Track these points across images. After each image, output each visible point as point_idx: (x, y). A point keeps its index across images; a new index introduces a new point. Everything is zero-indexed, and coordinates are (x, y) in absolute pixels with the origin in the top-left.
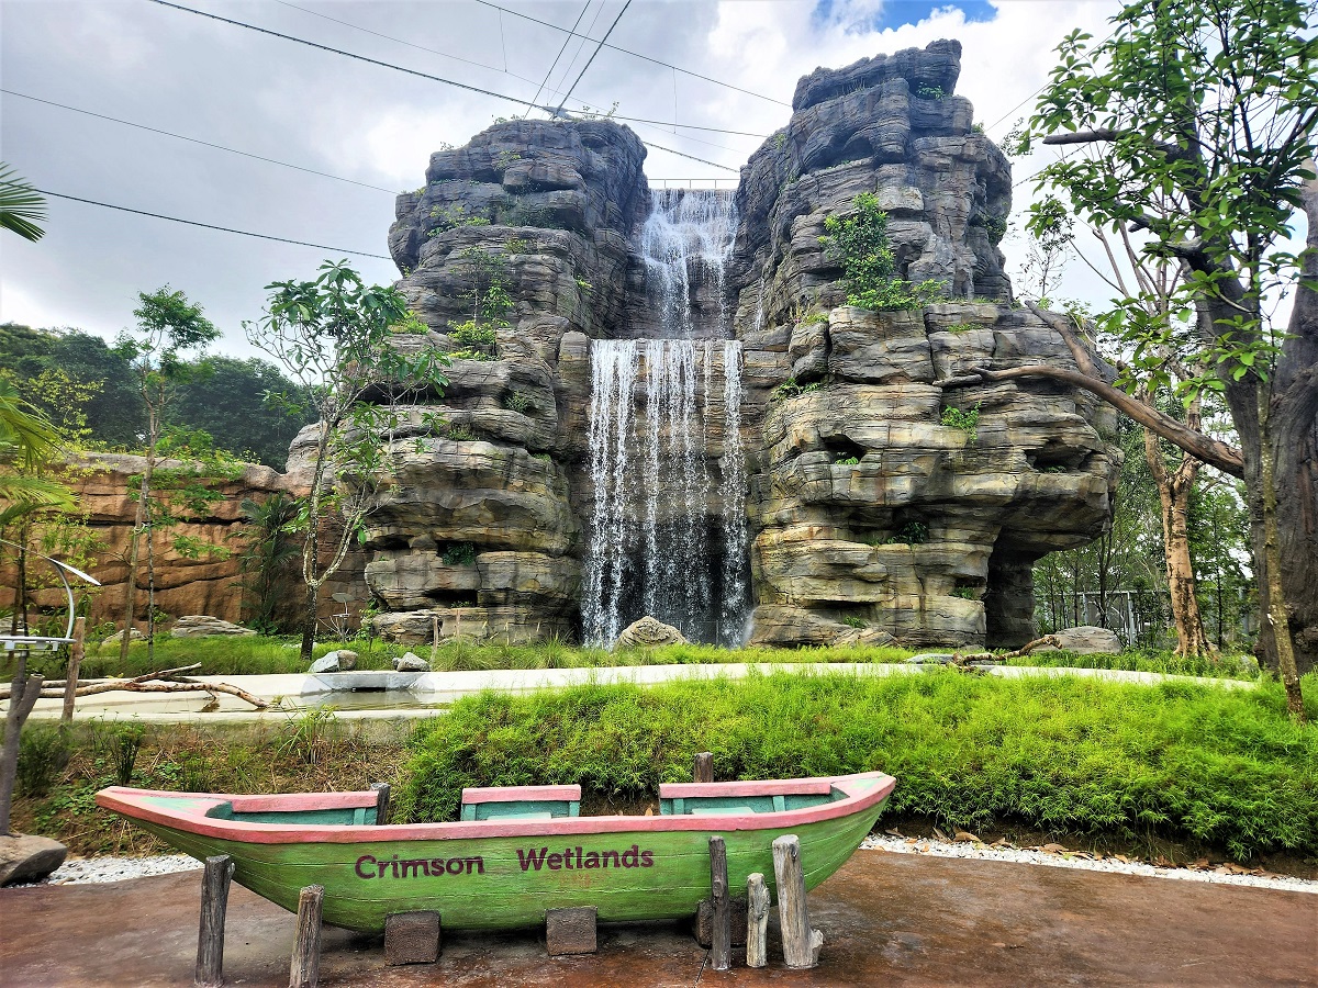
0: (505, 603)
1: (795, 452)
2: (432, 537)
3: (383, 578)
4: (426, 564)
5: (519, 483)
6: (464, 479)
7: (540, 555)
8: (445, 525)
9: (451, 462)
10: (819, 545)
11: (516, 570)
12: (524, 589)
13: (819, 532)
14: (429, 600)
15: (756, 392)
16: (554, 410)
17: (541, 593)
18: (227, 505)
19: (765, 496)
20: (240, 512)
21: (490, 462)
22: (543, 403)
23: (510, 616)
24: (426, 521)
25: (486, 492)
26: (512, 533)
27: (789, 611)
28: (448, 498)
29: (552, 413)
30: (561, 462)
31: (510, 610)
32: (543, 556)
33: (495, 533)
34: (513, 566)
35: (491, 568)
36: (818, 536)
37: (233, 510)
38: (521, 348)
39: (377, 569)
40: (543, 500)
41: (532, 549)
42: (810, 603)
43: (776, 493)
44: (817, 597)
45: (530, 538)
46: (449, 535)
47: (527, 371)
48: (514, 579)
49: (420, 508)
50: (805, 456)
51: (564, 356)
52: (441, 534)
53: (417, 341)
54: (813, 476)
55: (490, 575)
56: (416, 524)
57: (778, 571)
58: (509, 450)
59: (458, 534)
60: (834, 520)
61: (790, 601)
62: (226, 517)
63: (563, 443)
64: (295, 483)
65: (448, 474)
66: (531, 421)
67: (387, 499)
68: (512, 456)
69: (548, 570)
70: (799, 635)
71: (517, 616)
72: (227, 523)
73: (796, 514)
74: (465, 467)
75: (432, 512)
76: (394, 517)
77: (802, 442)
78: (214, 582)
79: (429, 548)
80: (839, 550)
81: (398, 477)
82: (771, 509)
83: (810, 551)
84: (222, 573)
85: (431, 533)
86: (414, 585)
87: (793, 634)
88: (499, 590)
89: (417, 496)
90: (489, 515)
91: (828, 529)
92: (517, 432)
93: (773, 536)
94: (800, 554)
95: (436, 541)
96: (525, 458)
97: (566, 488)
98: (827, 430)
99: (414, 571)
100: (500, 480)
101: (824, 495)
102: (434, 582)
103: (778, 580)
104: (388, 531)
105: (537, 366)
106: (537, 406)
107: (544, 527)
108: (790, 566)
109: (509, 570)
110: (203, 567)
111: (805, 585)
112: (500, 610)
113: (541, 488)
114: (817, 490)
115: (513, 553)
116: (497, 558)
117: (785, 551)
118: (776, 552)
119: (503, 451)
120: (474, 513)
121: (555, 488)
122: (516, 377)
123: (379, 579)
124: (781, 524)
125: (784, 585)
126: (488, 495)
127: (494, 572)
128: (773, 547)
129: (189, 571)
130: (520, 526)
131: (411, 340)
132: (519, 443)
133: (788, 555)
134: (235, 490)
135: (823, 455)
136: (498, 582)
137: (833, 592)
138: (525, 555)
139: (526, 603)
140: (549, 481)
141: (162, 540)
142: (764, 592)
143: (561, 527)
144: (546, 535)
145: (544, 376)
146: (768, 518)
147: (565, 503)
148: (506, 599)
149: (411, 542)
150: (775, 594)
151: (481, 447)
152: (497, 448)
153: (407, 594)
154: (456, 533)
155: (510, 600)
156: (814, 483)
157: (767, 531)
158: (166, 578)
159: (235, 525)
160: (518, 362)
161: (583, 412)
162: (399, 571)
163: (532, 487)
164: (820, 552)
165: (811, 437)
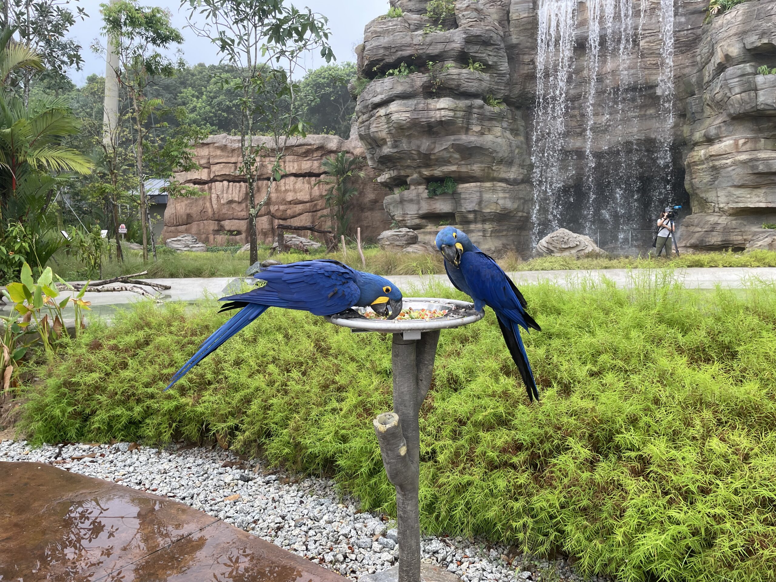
0: (475, 221)
1: (721, 68)
2: (421, 176)
3: (394, 207)
4: (418, 195)
5: (477, 128)
6: (435, 129)
7: (500, 184)
8: (427, 166)
9: (423, 117)
10: (743, 157)
11: (481, 196)
12: (488, 210)
13: (745, 143)
14: (424, 221)
15: (693, 17)
16: (506, 64)
17: (503, 212)
18: (316, 164)
19: (698, 116)
20: (323, 169)
21: (451, 114)
22: (495, 59)
23: (479, 231)
24: (414, 164)
25: (452, 138)
26: (476, 168)
27: (713, 219)
28: (425, 144)
29: (504, 67)
30: (518, 108)
31: (479, 226)
32: (504, 185)
33: (464, 169)
34: (478, 194)
35: (463, 196)
36: (744, 148)
37: (319, 167)
38: (475, 14)
39: (390, 201)
40: (499, 140)
41: (493, 179)
42: (733, 211)
43: (708, 111)
44: (741, 205)
45: (490, 171)
46: (432, 173)
47: (478, 33)
48: (480, 203)
49: (407, 155)
50: (730, 71)
51: (513, 16)
52: (425, 173)
53: (394, 23)
54: (737, 90)
55: (462, 201)
56: (408, 167)
57: (706, 184)
58: (468, 102)
59: (438, 172)
60: (760, 130)
61: (717, 210)
62: (316, 171)
63: (517, 90)
64: (353, 145)
65: (422, 126)
66: (486, 76)
67: (386, 150)
68: (470, 107)
69: (507, 195)
70: (720, 239)
71: (484, 231)
72: (318, 175)
73: (723, 129)
74: (433, 120)
75: (416, 157)
76: (394, 163)
77: (727, 57)
78: (315, 213)
79: (420, 184)
80: (764, 160)
81: (389, 133)
82: (702, 127)
83: (734, 163)
84: (319, 207)
85: (420, 173)
86: (412, 210)
87: (715, 239)
88: (470, 212)
89: (404, 145)
90: (457, 156)
91: (755, 140)
92: (473, 87)
93: (701, 152)
94: (725, 167)
95: (425, 178)
96: (481, 107)
97: (522, 129)
98: (753, 40)
99: (411, 201)
100: (462, 127)
101: (748, 107)
102: (425, 208)
103: (707, 191)
104: (393, 173)
105: (487, 28)
106: (490, 63)
107: (501, 162)
108: (715, 179)
109: (475, 197)
110: (308, 204)
111: (730, 195)
112: (472, 227)
113: (498, 130)
114: (742, 102)
115: (478, 184)
116: (467, 188)
117: (711, 165)
118: (704, 166)
119: (463, 103)
120: (446, 155)
121: (512, 131)
122: (470, 40)
123: (391, 208)
124: (709, 140)
125: (711, 196)
126: (454, 140)
127: (465, 199)
128: (702, 162)
129: (300, 207)
130: (481, 162)
131: (390, 24)
132: (475, 96)
133: (714, 168)
134: (319, 153)
135: (748, 68)
136: (469, 205)
137: (757, 199)
138: (488, 184)
139: (491, 220)
140: (505, 125)
141: (283, 189)
142: (696, 203)
143: (517, 161)
144: (503, 168)
145: (495, 35)
146: (698, 136)
147: (522, 142)
148: (476, 218)
149: (409, 180)
150: (704, 203)
151: (444, 103)
152: (457, 102)
153: (408, 217)
154: (435, 172)
155: (478, 219)
156: (738, 96)
157: (696, 148)
158: (289, 212)
159: (322, 176)
160: (471, 26)
161: (533, 62)
162: (402, 201)
163: (489, 130)
164: (744, 163)
165: (735, 50)
